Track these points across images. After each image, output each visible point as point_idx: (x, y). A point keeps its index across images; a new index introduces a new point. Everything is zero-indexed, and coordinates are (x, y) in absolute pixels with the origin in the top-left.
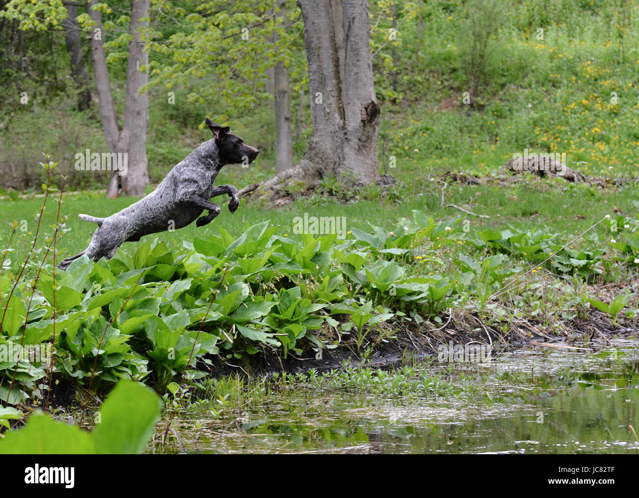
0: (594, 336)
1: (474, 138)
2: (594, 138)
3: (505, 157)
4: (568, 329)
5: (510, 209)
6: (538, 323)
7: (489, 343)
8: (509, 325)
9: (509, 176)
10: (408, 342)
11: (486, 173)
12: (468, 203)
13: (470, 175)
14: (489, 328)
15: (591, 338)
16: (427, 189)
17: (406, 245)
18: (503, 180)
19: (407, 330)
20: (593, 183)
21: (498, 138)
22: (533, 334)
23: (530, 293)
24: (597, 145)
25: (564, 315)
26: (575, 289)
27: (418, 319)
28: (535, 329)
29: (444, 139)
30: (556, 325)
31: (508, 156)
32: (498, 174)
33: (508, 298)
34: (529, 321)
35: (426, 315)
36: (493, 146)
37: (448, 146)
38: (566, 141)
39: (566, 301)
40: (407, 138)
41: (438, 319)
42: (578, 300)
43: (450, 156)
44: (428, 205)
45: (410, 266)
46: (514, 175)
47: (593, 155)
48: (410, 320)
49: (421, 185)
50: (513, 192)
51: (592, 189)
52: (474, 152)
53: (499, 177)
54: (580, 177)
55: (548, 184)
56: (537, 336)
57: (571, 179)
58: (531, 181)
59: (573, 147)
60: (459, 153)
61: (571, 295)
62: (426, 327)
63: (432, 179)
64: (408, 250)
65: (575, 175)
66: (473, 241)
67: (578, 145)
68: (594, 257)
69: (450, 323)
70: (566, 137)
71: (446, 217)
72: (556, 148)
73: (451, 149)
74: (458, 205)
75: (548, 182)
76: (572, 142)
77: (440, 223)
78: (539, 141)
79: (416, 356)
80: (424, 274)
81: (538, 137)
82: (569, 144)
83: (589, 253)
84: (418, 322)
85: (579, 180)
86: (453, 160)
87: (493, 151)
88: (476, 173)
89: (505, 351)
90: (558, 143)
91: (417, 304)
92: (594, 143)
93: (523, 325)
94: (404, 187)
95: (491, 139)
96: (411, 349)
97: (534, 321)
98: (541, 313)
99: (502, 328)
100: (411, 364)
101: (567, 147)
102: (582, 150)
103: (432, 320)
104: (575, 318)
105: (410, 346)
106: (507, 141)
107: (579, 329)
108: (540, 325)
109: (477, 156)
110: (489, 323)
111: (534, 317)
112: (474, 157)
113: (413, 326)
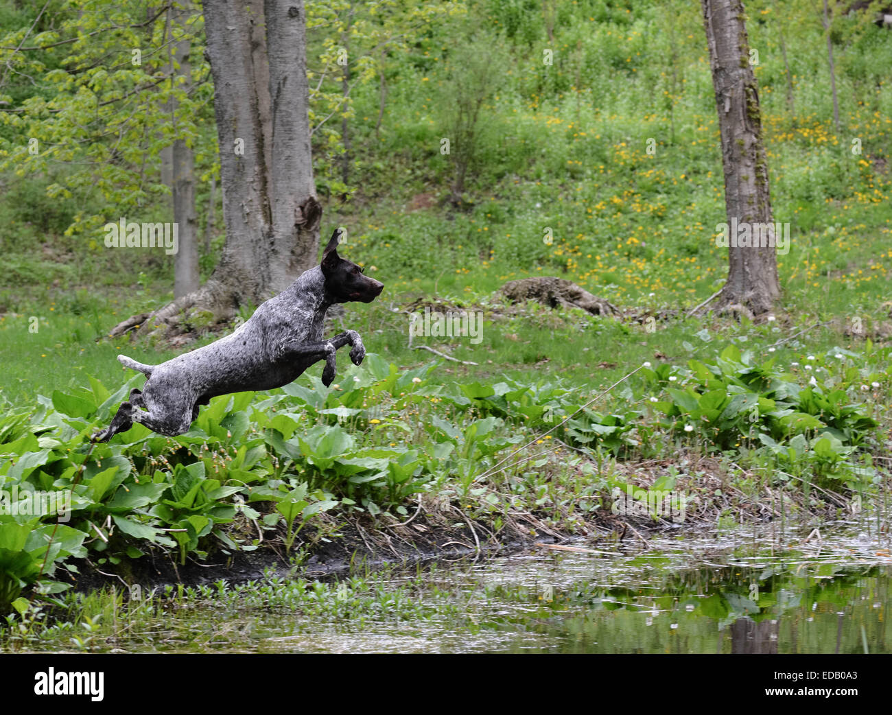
0: (625, 534)
1: (457, 250)
2: (630, 253)
3: (502, 278)
4: (588, 524)
5: (508, 352)
6: (545, 516)
7: (475, 544)
8: (503, 517)
9: (507, 306)
10: (359, 542)
11: (474, 301)
12: (447, 344)
13: (450, 304)
14: (476, 523)
15: (622, 538)
16: (389, 323)
17: (356, 403)
18: (497, 312)
19: (357, 525)
20: (625, 316)
21: (492, 252)
22: (538, 531)
23: (535, 473)
24: (634, 261)
25: (583, 505)
26: (599, 468)
27: (374, 510)
28: (541, 524)
29: (416, 252)
30: (571, 519)
31: (506, 277)
32: (490, 303)
33: (503, 480)
34: (533, 513)
35: (385, 503)
36: (485, 263)
37: (421, 262)
38: (589, 256)
39: (585, 484)
40: (363, 250)
41: (402, 510)
42: (604, 483)
43: (423, 276)
44: (390, 346)
45: (363, 433)
46: (513, 304)
47: (629, 276)
48: (362, 510)
49: (380, 317)
50: (512, 329)
51: (625, 325)
52: (458, 271)
53: (491, 307)
54: (608, 308)
55: (561, 317)
56: (543, 535)
57: (594, 311)
58: (537, 313)
59: (600, 264)
60: (437, 272)
61: (592, 477)
62: (385, 521)
63: (396, 310)
64: (359, 411)
65: (600, 305)
66: (454, 398)
67: (606, 262)
68: (626, 422)
69: (419, 515)
70: (589, 250)
71: (415, 363)
72: (575, 266)
73: (425, 267)
74: (433, 347)
75: (561, 314)
76: (598, 258)
77: (406, 372)
78: (551, 256)
79: (370, 562)
80: (382, 445)
81: (551, 250)
82: (593, 261)
83: (619, 417)
84: (373, 514)
85: (606, 312)
86: (428, 282)
87: (484, 270)
88: (460, 301)
89: (497, 556)
90: (578, 259)
91: (372, 488)
92: (629, 260)
93: (525, 519)
94: (355, 320)
95: (482, 253)
96: (363, 552)
97: (540, 513)
98: (550, 501)
99: (493, 523)
100: (362, 574)
101: (591, 265)
102: (612, 269)
103: (393, 511)
104: (599, 509)
105: (362, 548)
106: (505, 255)
107: (604, 525)
108: (548, 519)
109: (463, 277)
110: (475, 516)
111: (539, 507)
112: (457, 278)
113: (366, 520)
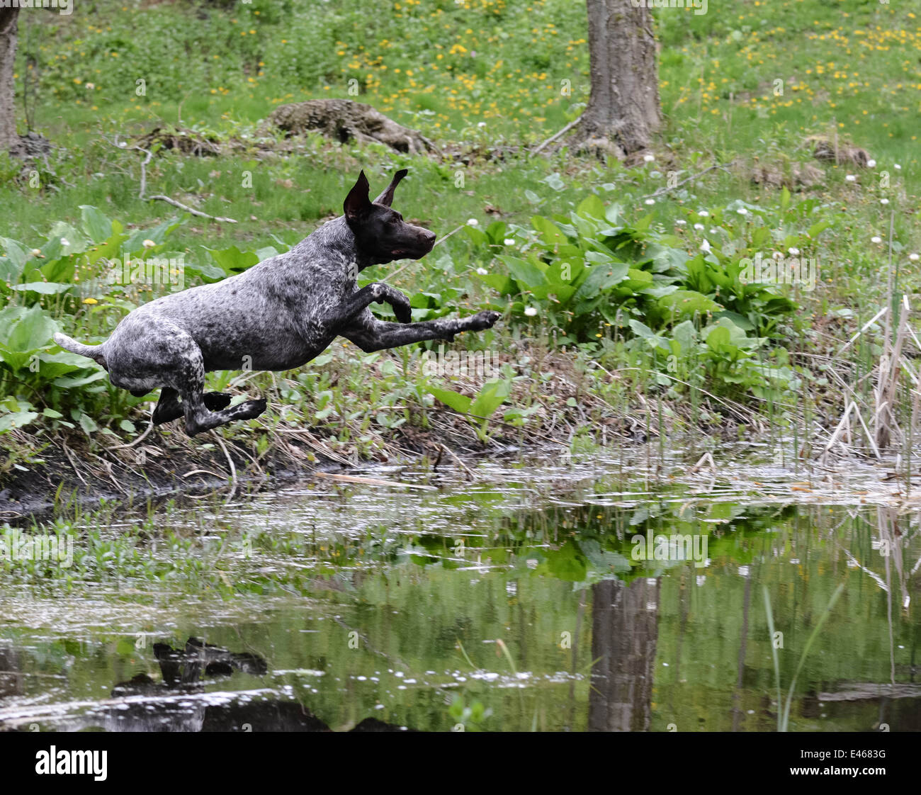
0: (439, 459)
1: (212, 62)
2: (454, 66)
3: (275, 101)
4: (388, 446)
5: (279, 204)
6: (328, 433)
7: (230, 474)
8: (270, 439)
9: (278, 140)
10: (67, 471)
11: (232, 133)
12: (193, 193)
13: (199, 136)
14: (231, 444)
15: (436, 465)
16: (113, 164)
17: (64, 275)
18: (265, 148)
19: (65, 447)
20: (445, 155)
21: (261, 64)
22: (319, 455)
23: (314, 374)
24: (459, 78)
25: (382, 419)
26: (405, 367)
27: (88, 425)
28: (323, 446)
29: (154, 64)
30: (364, 439)
31: (281, 100)
32: (255, 136)
33: (270, 383)
34: (311, 430)
35: (105, 417)
36: (251, 79)
37: (162, 78)
38: (397, 71)
39: (385, 390)
40: (80, 61)
41: (127, 426)
42: (411, 388)
43: (165, 98)
44: (114, 196)
45: (73, 317)
46: (288, 136)
47: (452, 98)
48: (71, 426)
49: (100, 155)
50: (285, 172)
51: (443, 168)
52: (214, 91)
53: (256, 141)
54: (420, 143)
55: (354, 156)
56: (326, 460)
57: (401, 147)
58: (320, 150)
59: (413, 82)
60: (184, 92)
61: (395, 380)
62: (104, 441)
63: (123, 144)
64: (69, 286)
65: (410, 139)
66: (202, 268)
67: (421, 78)
68: (442, 303)
69: (151, 433)
70: (397, 62)
71: (148, 221)
72: (377, 84)
73: (168, 85)
74: (174, 197)
75: (354, 151)
76: (409, 73)
77: (136, 231)
78: (344, 71)
79: (82, 499)
80: (100, 334)
81: (343, 63)
82: (403, 77)
83: (433, 295)
84: (87, 431)
85: (418, 148)
86: (170, 107)
87: (250, 89)
88: (213, 133)
89: (261, 490)
90: (381, 75)
91: (86, 395)
92: (453, 76)
93: (299, 438)
94: (66, 160)
95: (247, 65)
96: (72, 485)
97: (321, 431)
98: (336, 413)
99: (255, 444)
100: (71, 515)
101: (400, 83)
102: (430, 89)
103: (115, 427)
104: (404, 425)
105: (71, 479)
106: (279, 68)
107: (411, 447)
108: (333, 438)
109: (219, 99)
110: (231, 435)
111: (321, 422)
112: (212, 101)
113: (77, 439)
